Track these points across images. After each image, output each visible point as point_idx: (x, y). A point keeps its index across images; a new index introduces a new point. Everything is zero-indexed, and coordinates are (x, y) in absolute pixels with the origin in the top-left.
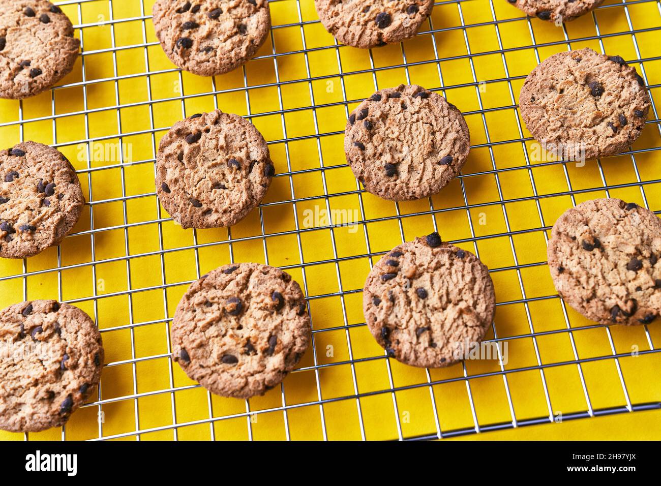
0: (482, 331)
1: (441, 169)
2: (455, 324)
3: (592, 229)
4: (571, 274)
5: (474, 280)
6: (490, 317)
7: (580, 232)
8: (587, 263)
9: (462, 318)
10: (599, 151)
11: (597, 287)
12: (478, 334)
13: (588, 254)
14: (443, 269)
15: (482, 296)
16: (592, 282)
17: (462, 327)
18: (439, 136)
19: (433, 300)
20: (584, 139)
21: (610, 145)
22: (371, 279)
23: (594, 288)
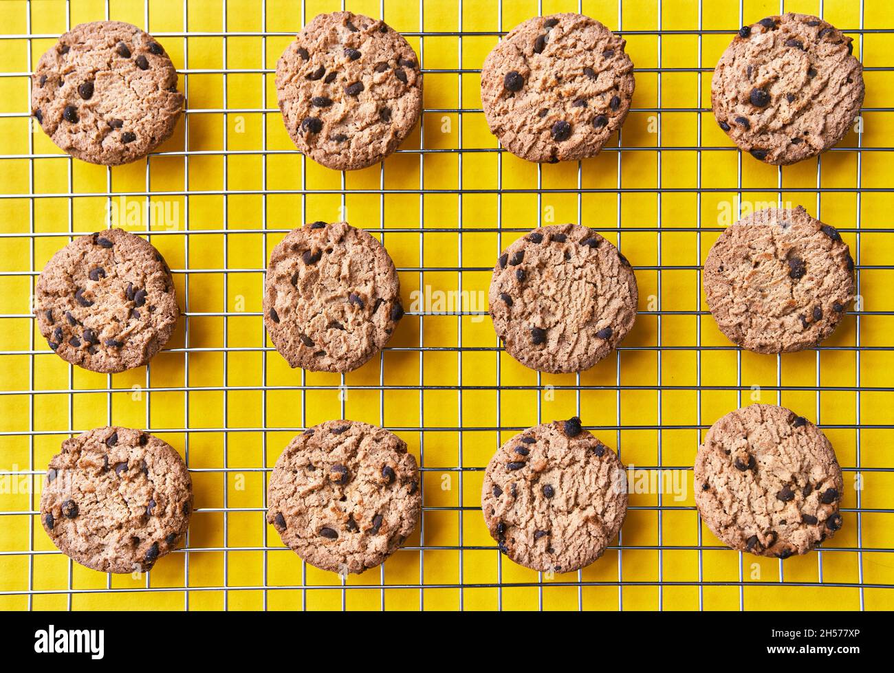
0: (606, 542)
1: (596, 343)
2: (578, 533)
3: (750, 444)
4: (715, 494)
5: (608, 485)
6: (617, 528)
7: (736, 446)
8: (735, 484)
9: (587, 527)
10: (782, 347)
11: (739, 514)
12: (601, 545)
13: (738, 474)
14: (576, 467)
15: (613, 503)
16: (736, 505)
17: (584, 537)
18: (601, 302)
19: (559, 501)
20: (769, 330)
21: (795, 344)
22: (495, 465)
23: (736, 513)
